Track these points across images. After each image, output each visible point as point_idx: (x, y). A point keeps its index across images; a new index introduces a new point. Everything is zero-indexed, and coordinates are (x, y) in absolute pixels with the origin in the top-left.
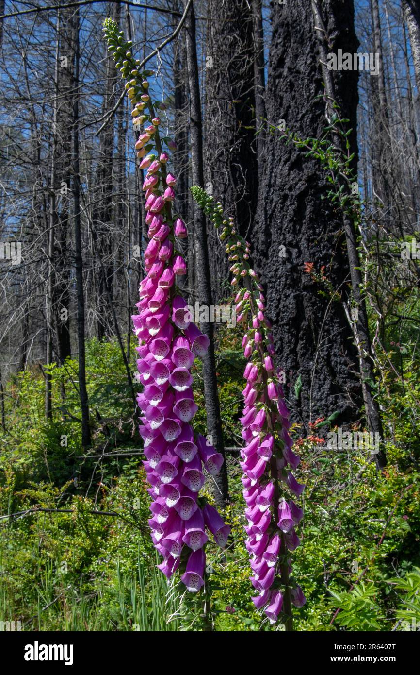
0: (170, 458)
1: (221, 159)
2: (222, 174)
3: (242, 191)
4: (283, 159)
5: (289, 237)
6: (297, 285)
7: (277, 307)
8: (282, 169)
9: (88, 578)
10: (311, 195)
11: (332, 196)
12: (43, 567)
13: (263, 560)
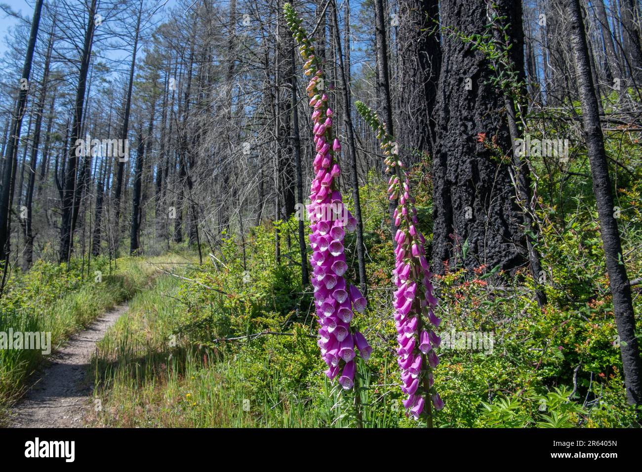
0: (330, 301)
1: (410, 48)
2: (412, 61)
3: (429, 74)
4: (458, 49)
5: (465, 113)
6: (473, 152)
7: (456, 171)
8: (458, 57)
9: (305, 387)
10: (483, 76)
11: (493, 81)
12: (272, 376)
13: (409, 373)
